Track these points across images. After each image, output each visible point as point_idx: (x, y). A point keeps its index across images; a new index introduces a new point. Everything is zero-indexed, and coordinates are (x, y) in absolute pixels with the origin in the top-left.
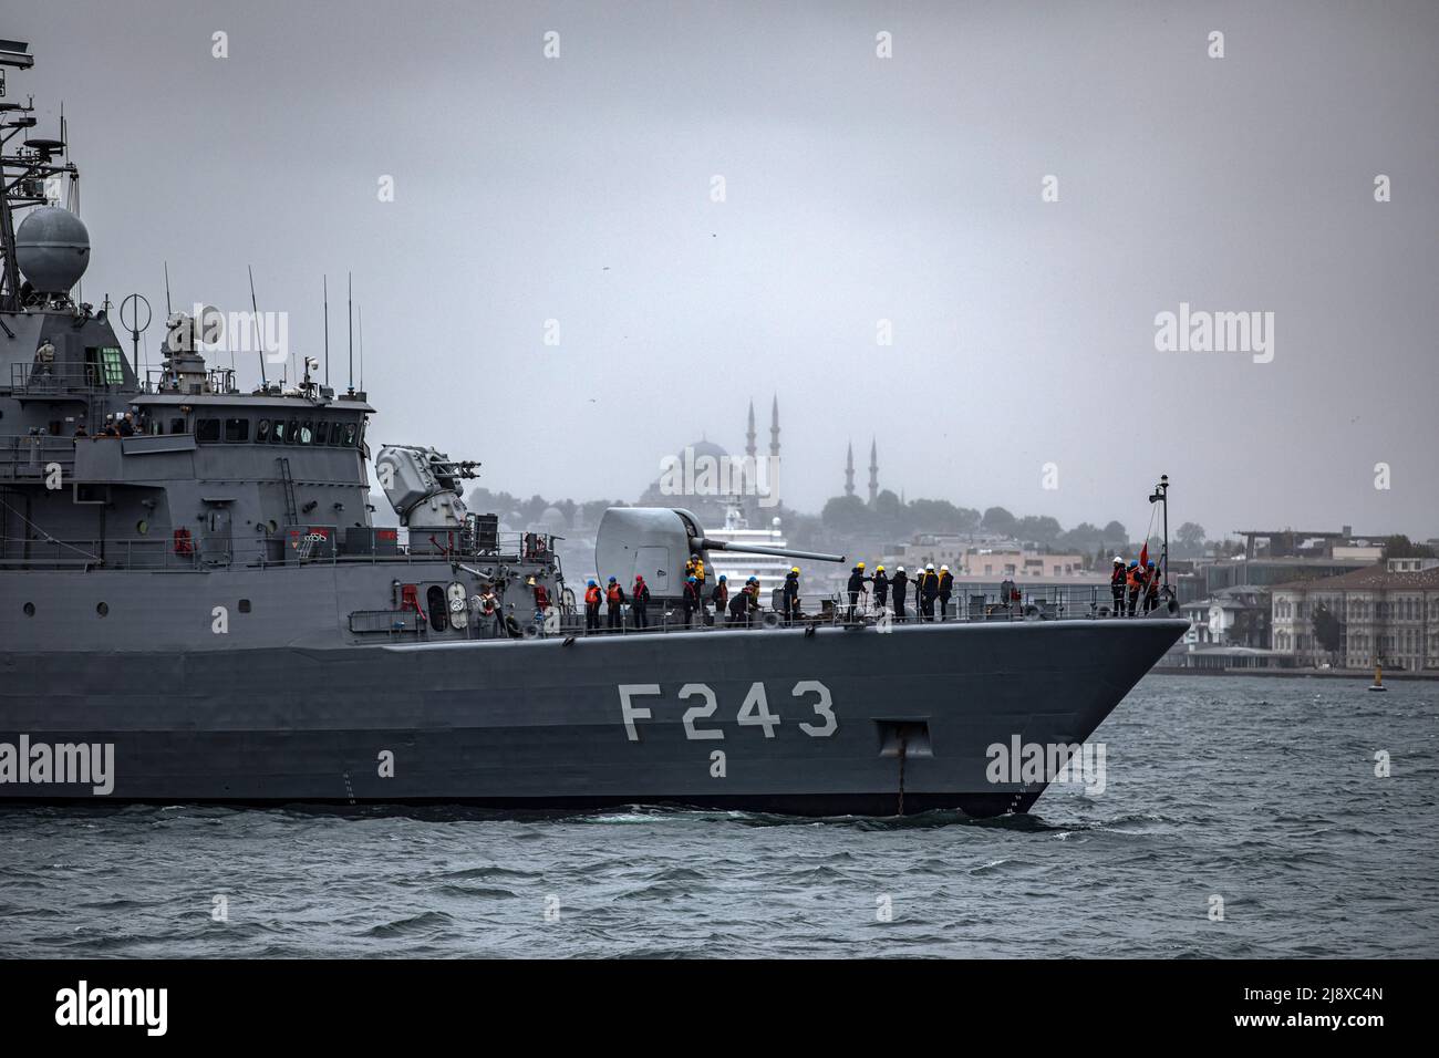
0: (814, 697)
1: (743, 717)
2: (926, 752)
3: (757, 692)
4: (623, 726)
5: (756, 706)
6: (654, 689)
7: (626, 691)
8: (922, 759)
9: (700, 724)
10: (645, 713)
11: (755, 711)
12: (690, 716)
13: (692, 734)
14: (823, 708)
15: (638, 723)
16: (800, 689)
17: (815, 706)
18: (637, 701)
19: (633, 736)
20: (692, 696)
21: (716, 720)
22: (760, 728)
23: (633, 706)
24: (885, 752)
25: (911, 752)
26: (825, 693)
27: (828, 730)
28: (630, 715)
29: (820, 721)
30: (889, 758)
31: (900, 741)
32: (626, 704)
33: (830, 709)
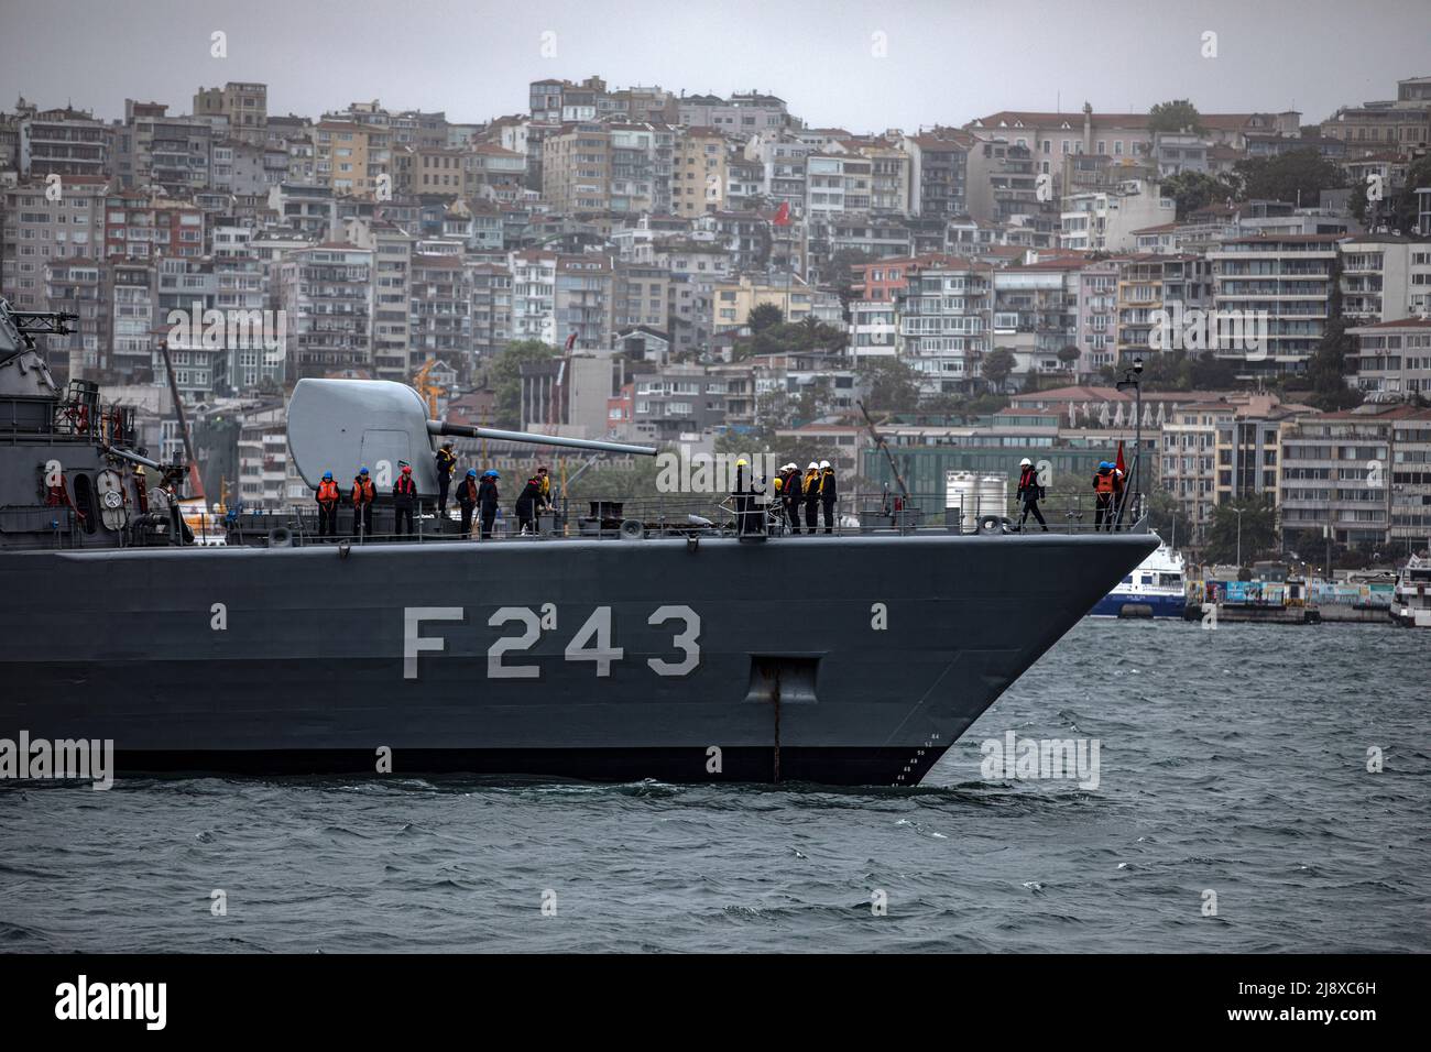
0: (679, 625)
1: (574, 650)
2: (806, 696)
3: (600, 620)
4: (401, 660)
5: (595, 636)
6: (455, 613)
7: (413, 615)
8: (803, 704)
9: (509, 659)
10: (436, 644)
11: (592, 643)
12: (496, 650)
13: (496, 671)
14: (687, 641)
15: (424, 658)
16: (659, 616)
17: (676, 637)
18: (426, 628)
19: (410, 672)
20: (508, 623)
21: (535, 653)
22: (593, 664)
23: (421, 634)
24: (753, 695)
25: (787, 695)
26: (693, 621)
27: (682, 669)
28: (414, 645)
29: (680, 656)
30: (758, 703)
31: (772, 682)
32: (411, 631)
33: (696, 641)
